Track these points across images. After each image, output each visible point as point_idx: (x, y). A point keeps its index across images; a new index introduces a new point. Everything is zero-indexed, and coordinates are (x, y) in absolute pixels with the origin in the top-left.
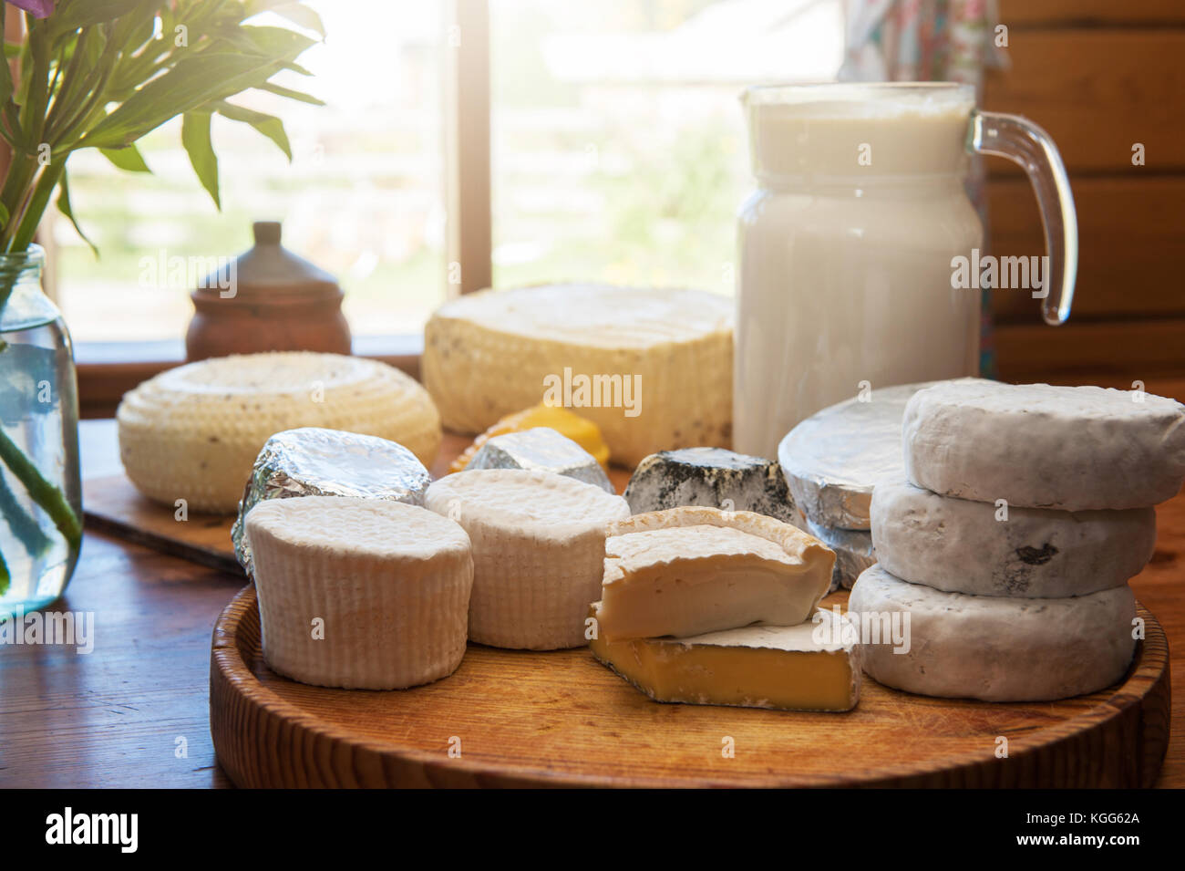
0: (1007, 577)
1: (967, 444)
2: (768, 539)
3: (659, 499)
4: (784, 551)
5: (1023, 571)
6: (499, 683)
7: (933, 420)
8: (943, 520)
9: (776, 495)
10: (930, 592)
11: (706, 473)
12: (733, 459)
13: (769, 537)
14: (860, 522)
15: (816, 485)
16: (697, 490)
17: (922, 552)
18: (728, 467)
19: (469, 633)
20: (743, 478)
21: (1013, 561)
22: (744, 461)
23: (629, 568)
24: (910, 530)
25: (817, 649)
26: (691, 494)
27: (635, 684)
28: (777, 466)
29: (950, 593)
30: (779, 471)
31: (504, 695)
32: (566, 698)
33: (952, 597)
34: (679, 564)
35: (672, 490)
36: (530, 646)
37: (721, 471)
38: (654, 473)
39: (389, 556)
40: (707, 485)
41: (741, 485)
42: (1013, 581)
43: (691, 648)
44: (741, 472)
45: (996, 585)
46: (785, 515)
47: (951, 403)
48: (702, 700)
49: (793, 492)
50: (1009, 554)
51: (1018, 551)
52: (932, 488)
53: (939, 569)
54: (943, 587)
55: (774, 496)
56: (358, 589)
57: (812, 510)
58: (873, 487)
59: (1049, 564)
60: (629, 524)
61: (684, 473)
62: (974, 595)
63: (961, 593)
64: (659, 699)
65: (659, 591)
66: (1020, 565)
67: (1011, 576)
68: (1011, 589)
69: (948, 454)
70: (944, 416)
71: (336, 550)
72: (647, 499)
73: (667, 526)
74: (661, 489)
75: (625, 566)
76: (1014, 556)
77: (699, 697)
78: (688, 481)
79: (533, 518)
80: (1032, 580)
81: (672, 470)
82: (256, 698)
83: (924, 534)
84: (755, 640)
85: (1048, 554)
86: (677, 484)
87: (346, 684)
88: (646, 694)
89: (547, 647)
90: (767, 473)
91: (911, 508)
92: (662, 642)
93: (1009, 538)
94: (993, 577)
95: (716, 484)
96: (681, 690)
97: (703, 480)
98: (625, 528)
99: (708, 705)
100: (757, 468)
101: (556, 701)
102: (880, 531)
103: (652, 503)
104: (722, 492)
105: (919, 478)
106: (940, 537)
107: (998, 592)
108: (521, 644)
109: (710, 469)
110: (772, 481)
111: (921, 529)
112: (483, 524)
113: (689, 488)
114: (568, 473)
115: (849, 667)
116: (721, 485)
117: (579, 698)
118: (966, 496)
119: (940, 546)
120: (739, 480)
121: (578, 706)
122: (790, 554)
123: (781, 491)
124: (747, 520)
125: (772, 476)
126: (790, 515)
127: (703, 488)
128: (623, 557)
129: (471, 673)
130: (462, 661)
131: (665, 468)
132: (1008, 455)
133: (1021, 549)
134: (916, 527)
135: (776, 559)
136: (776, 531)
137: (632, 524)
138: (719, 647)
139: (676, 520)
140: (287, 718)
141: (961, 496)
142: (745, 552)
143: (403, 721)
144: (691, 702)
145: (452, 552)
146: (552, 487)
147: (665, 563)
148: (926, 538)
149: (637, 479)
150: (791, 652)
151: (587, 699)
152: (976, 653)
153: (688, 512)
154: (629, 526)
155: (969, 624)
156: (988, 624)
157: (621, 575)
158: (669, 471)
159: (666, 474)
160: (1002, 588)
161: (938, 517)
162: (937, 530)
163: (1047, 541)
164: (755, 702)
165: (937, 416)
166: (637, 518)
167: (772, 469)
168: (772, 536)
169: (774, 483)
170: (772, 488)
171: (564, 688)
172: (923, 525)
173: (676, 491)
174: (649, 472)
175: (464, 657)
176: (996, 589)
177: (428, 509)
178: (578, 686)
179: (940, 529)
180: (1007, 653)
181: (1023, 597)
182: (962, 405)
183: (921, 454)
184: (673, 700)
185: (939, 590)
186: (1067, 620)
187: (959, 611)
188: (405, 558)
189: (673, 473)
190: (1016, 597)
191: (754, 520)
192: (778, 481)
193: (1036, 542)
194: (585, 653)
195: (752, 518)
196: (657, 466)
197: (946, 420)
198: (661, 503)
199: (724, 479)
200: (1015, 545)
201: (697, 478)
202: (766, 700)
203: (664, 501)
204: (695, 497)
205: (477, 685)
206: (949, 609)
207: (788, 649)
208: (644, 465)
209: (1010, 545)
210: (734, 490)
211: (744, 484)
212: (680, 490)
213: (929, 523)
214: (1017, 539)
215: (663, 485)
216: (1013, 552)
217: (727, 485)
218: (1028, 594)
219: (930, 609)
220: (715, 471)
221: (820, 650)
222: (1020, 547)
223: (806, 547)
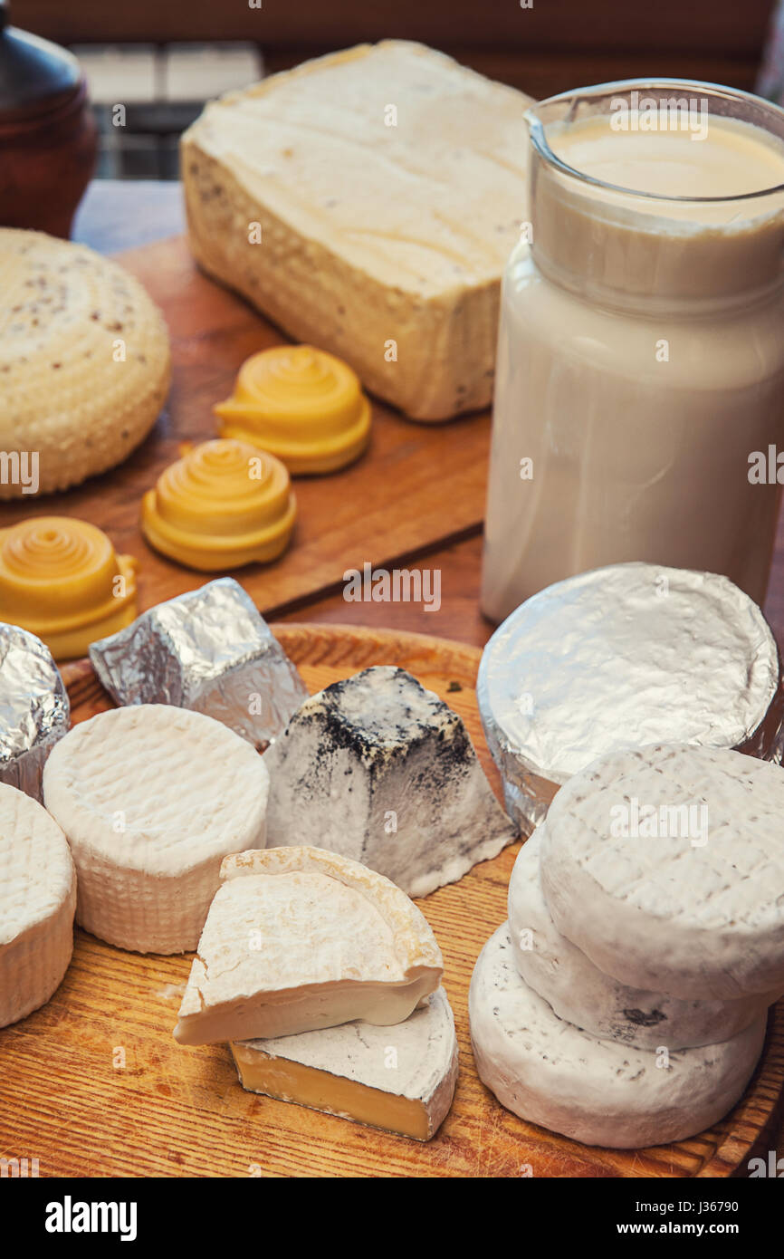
0: (613, 1028)
3: (317, 755)
5: (629, 1027)
8: (558, 957)
9: (452, 755)
11: (365, 752)
12: (407, 712)
16: (354, 765)
18: (391, 742)
20: (408, 753)
21: (620, 1018)
22: (419, 718)
23: (210, 1002)
26: (345, 767)
28: (456, 723)
29: (559, 1020)
30: (459, 728)
33: (560, 1027)
35: (331, 751)
37: (380, 752)
38: (315, 723)
40: (362, 764)
41: (404, 762)
42: (619, 1033)
43: (275, 1058)
44: (406, 746)
45: (603, 1031)
46: (460, 774)
48: (286, 1098)
50: (616, 1012)
51: (625, 1012)
54: (555, 1010)
55: (447, 758)
59: (655, 1027)
60: (247, 864)
61: (343, 738)
62: (581, 1031)
64: (245, 1086)
65: (241, 1013)
66: (627, 1023)
67: (617, 1028)
68: (618, 1037)
72: (305, 748)
73: (289, 869)
74: (320, 745)
75: (204, 992)
76: (621, 1015)
77: (283, 1096)
78: (347, 751)
80: (638, 1036)
81: (332, 728)
83: (540, 960)
84: (340, 1060)
85: (656, 1018)
86: (335, 747)
90: (442, 735)
91: (534, 923)
92: (248, 1045)
93: (618, 999)
94: (600, 1025)
95: (372, 769)
97: (359, 759)
98: (243, 868)
99: (291, 1103)
100: (430, 732)
103: (310, 755)
104: (379, 776)
106: (554, 972)
107: (605, 1035)
109: (369, 747)
110: (449, 740)
111: (538, 954)
113: (346, 759)
115: (427, 1114)
116: (377, 770)
119: (552, 979)
120: (402, 757)
123: (458, 750)
125: (449, 737)
126: (466, 773)
127: (359, 766)
128: (208, 972)
129: (72, 997)
131: (325, 724)
133: (630, 1011)
134: (534, 949)
135: (375, 978)
137: (250, 864)
138: (303, 1065)
139: (299, 864)
141: (576, 946)
142: (339, 978)
144: (276, 1098)
147: (246, 997)
148: (542, 965)
149: (298, 721)
150: (371, 1089)
154: (247, 867)
157: (198, 1009)
158: (329, 728)
159: (327, 730)
160: (607, 1035)
161: (555, 950)
162: (552, 963)
163: (657, 1008)
164: (337, 1112)
166: (258, 856)
167: (449, 729)
169: (449, 744)
170: (446, 750)
171: (157, 1046)
172: (541, 952)
173: (334, 755)
174: (310, 718)
176: (602, 1034)
179: (555, 963)
181: (629, 1046)
184: (257, 1091)
185: (551, 1008)
186: (662, 1089)
187: (553, 1063)
189: (332, 733)
190: (622, 1043)
192: (455, 739)
193: (645, 1007)
195: (374, 886)
196: (319, 716)
198: (318, 759)
199: (382, 762)
200: (623, 1006)
201: (354, 752)
202: (347, 1113)
203: (323, 758)
204: (350, 772)
205: (70, 1026)
209: (618, 1005)
210: (393, 772)
211: (409, 759)
212: (337, 755)
213: (546, 952)
214: (625, 1000)
215: (322, 740)
216: (620, 1012)
217: (385, 768)
218: (634, 1043)
219: (528, 1048)
220: (373, 751)
221: (399, 1094)
222: (628, 1008)
223: (409, 966)
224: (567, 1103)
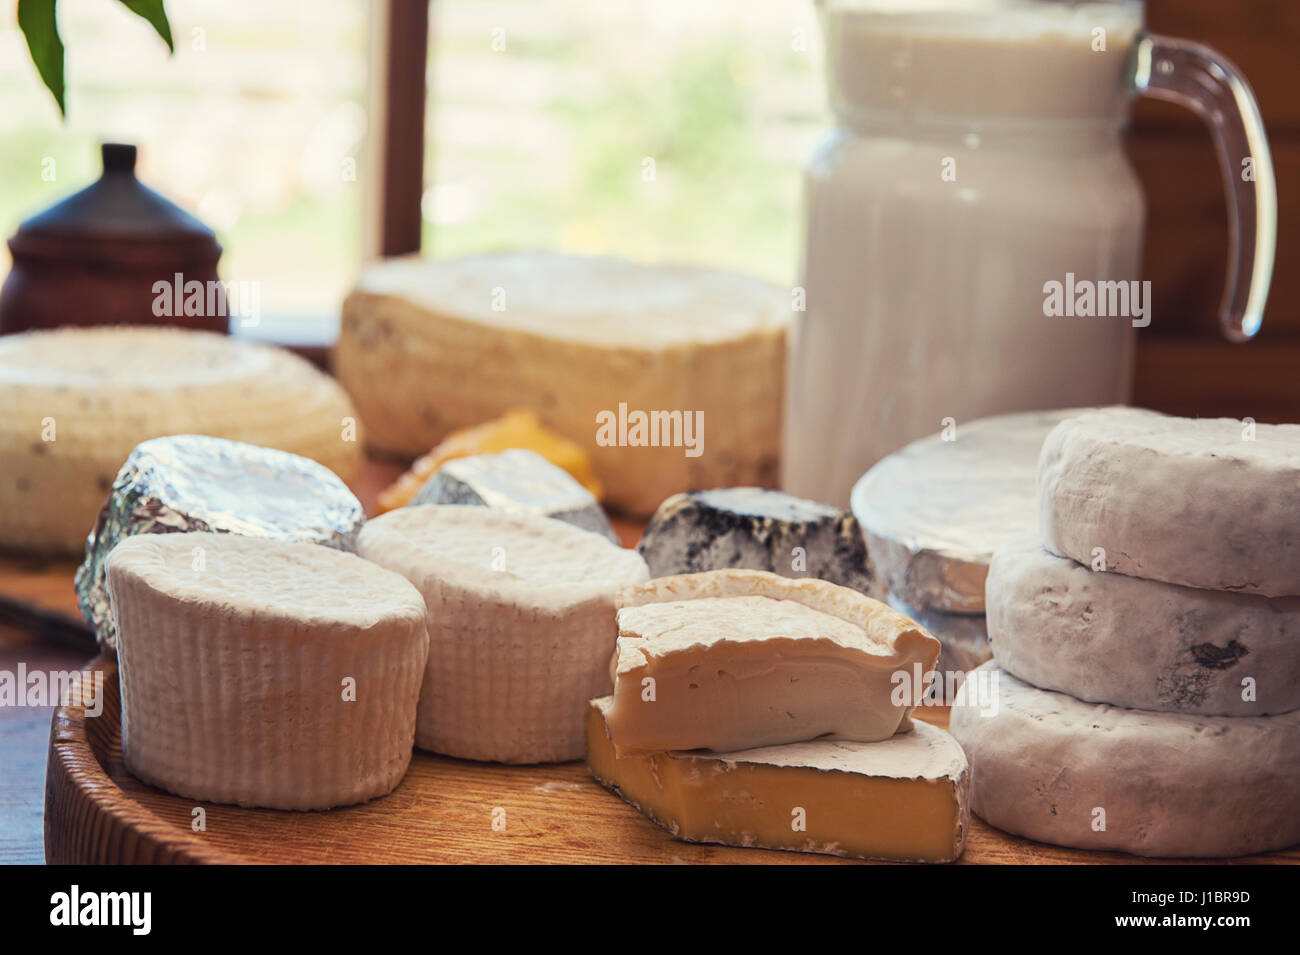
0: (1177, 684)
1: (1130, 497)
2: (844, 620)
3: (685, 559)
4: (869, 636)
5: (1198, 677)
6: (459, 806)
7: (1084, 462)
8: (1090, 603)
9: (851, 559)
10: (1068, 701)
11: (756, 524)
12: (792, 508)
13: (847, 617)
14: (967, 602)
15: (906, 549)
16: (742, 548)
17: (1059, 645)
18: (786, 517)
19: (416, 736)
20: (808, 535)
21: (1186, 663)
22: (808, 511)
23: (654, 653)
24: (1044, 615)
25: (912, 774)
26: (731, 553)
27: (651, 816)
28: (852, 519)
29: (1096, 704)
30: (856, 527)
31: (467, 823)
32: (555, 832)
33: (1100, 709)
34: (725, 648)
35: (706, 545)
36: (502, 757)
37: (776, 523)
38: (682, 521)
39: (312, 621)
40: (756, 541)
41: (803, 543)
42: (1184, 691)
43: (734, 767)
44: (803, 526)
45: (1161, 695)
47: (1111, 440)
48: (747, 841)
49: (875, 557)
50: (1180, 653)
51: (1193, 649)
52: (1077, 557)
53: (1082, 670)
54: (1087, 696)
55: (847, 561)
56: (266, 666)
57: (899, 583)
58: (990, 555)
59: (1232, 668)
60: (650, 590)
61: (724, 523)
62: (1129, 709)
63: (1111, 706)
64: (685, 838)
65: (694, 686)
66: (1195, 669)
67: (1181, 683)
68: (1181, 702)
69: (1104, 510)
70: (1100, 457)
71: (239, 609)
72: (669, 557)
73: (703, 595)
74: (690, 544)
75: (648, 650)
76: (1188, 656)
77: (742, 837)
78: (729, 535)
79: (513, 577)
80: (1211, 690)
81: (707, 518)
82: (120, 814)
83: (1064, 621)
84: (824, 759)
85: (1234, 656)
86: (712, 538)
87: (242, 800)
88: (667, 830)
89: (525, 760)
90: (839, 528)
91: (1047, 583)
92: (694, 757)
93: (1181, 631)
94: (1157, 684)
95: (769, 543)
96: (718, 826)
97: (750, 538)
98: (644, 596)
99: (754, 848)
100: (826, 520)
101: (540, 835)
102: (1001, 613)
103: (677, 564)
104: (777, 551)
105: (1059, 544)
106: (1086, 626)
107: (1163, 705)
108: (489, 754)
109: (761, 519)
110: (845, 539)
111: (1060, 614)
112: (443, 582)
113: (731, 545)
114: (557, 516)
115: (956, 803)
116: (775, 543)
117: (573, 832)
118: (1123, 571)
119: (1085, 638)
120: (799, 536)
121: (572, 844)
122: (876, 641)
123: (857, 555)
124: (815, 592)
125: (846, 533)
126: (867, 588)
127: (751, 545)
128: (645, 635)
129: (419, 792)
130: (406, 775)
131: (695, 517)
132: (1187, 514)
133: (1198, 647)
134: (1053, 611)
135: (859, 648)
136: (857, 608)
137: (653, 590)
138: (775, 767)
139: (716, 588)
140: (165, 844)
141: (1117, 570)
142: (816, 636)
143: (326, 854)
144: (731, 844)
145: (401, 620)
146: (537, 534)
147: (705, 647)
148: (1067, 627)
149: (656, 529)
150: (875, 777)
151: (585, 835)
152: (1130, 789)
153: (732, 578)
154: (649, 593)
155: (1122, 749)
156: (1148, 749)
157: (642, 660)
158: (702, 519)
159: (698, 523)
160: (1168, 700)
161: (1086, 597)
162: (1082, 616)
163: (1233, 637)
164: (821, 846)
165: (1089, 456)
166: (661, 583)
167: (847, 523)
168: (851, 616)
169: (848, 543)
170: (844, 550)
171: (552, 818)
172: (1063, 609)
173: (712, 549)
174: (673, 520)
175: (409, 769)
176: (1160, 701)
177: (363, 557)
178: (571, 816)
179: (1086, 615)
180: (1172, 790)
181: (1196, 714)
182: (1126, 443)
183: (1065, 510)
184: (705, 840)
185: (1080, 700)
186: (1256, 747)
187: (1109, 730)
188: (337, 625)
189: (707, 523)
190: (1186, 714)
191: (826, 593)
192: (853, 540)
193: (1218, 638)
194: (579, 770)
195: (823, 589)
196: (686, 512)
197: (1103, 463)
198: (689, 563)
199: (779, 535)
200: (1189, 640)
201: (741, 531)
202: (836, 844)
203: (695, 561)
204: (739, 556)
205: (427, 809)
206: (1095, 726)
207: (870, 773)
208: (668, 510)
209: (1183, 640)
211: (809, 542)
212: (717, 547)
213: (1071, 606)
214: (1192, 632)
215: (693, 538)
216: (1186, 651)
217: (784, 543)
218: (1203, 709)
219: (1068, 725)
220: (768, 523)
221: (916, 776)
222: (1197, 644)
223: (900, 632)
224: (1136, 778)
